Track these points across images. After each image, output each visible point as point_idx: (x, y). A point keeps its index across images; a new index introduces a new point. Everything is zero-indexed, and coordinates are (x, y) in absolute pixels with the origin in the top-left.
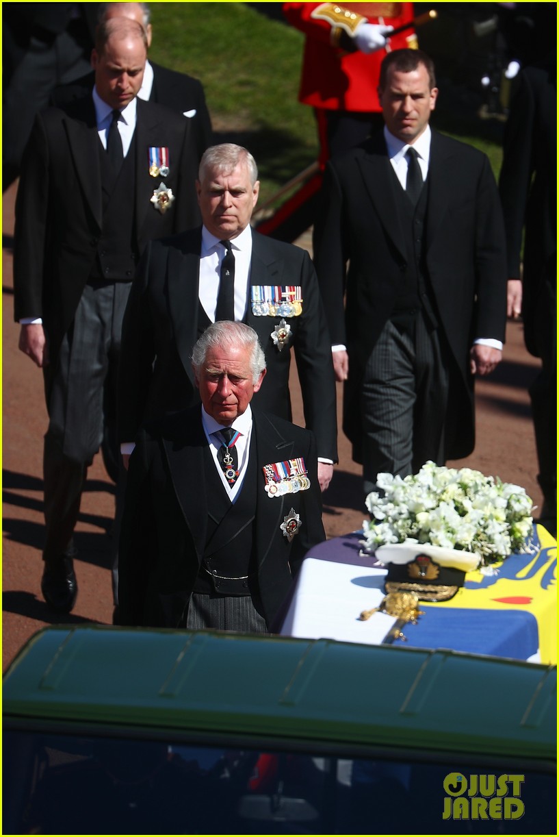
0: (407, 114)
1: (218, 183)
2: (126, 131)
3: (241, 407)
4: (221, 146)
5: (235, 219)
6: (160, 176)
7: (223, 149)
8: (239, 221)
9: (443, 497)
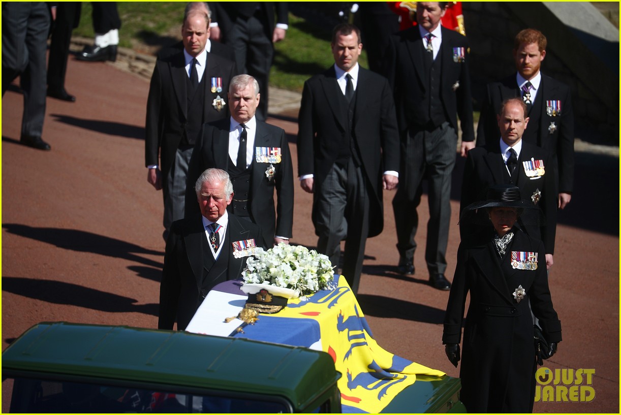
0: (346, 57)
1: (237, 94)
2: (200, 70)
3: (220, 212)
4: (240, 76)
5: (246, 112)
6: (217, 92)
7: (241, 77)
8: (248, 114)
9: (285, 260)
